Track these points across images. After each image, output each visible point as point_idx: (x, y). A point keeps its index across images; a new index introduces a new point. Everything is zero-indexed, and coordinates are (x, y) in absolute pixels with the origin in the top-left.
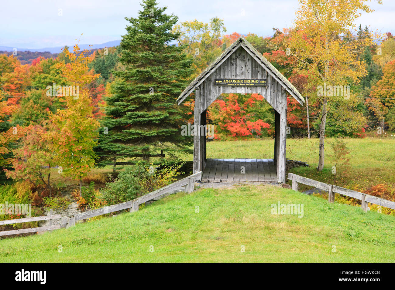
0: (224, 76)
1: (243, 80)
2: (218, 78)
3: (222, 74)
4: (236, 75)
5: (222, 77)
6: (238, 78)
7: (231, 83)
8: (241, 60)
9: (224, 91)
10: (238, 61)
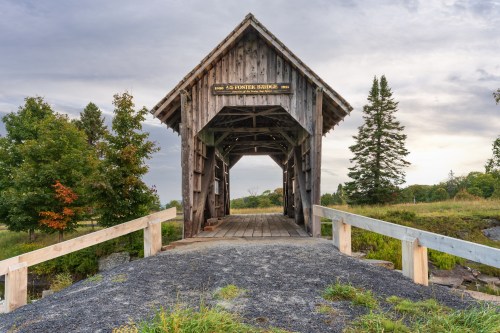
0: (228, 80)
1: (256, 85)
2: (217, 82)
3: (224, 78)
4: (245, 78)
5: (224, 82)
6: (247, 82)
7: (237, 90)
8: (251, 57)
9: (228, 101)
10: (248, 58)
